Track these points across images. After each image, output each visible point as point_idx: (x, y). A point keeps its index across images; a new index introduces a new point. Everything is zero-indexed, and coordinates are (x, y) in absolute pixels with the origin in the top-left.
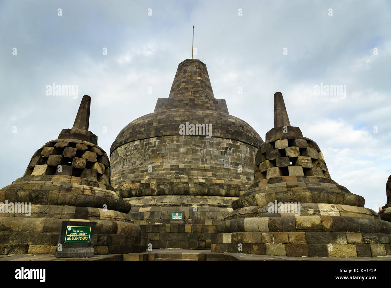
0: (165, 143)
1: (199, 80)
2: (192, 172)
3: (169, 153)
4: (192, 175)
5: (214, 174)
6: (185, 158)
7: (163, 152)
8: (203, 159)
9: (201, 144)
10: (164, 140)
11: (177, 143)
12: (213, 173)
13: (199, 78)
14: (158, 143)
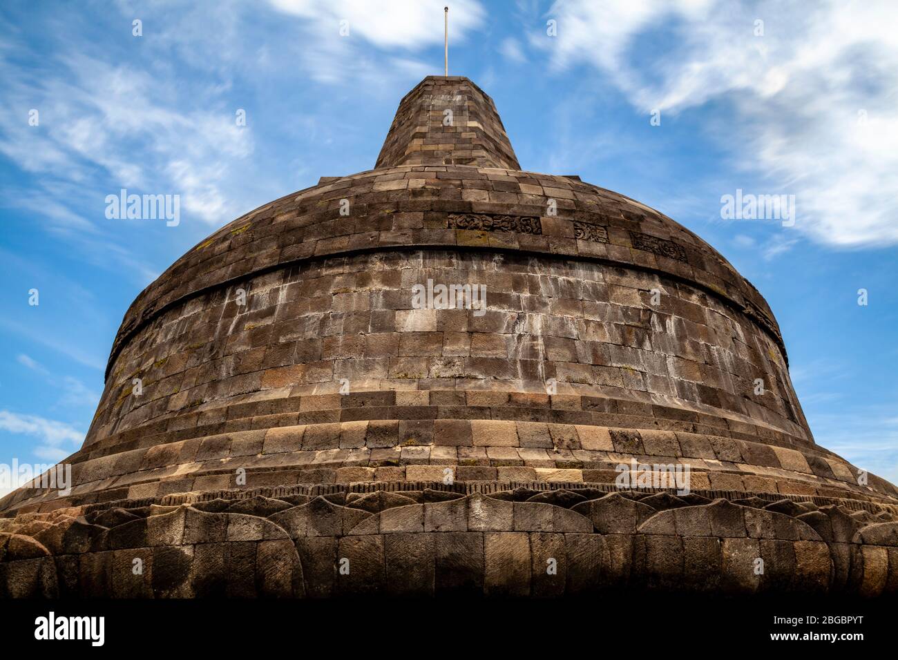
0: (325, 289)
1: (473, 129)
2: (480, 427)
3: (341, 338)
4: (484, 441)
5: (625, 436)
6: (430, 360)
7: (310, 334)
8: (534, 365)
9: (515, 290)
10: (318, 277)
11: (387, 288)
12: (616, 429)
13: (474, 124)
14: (288, 295)
